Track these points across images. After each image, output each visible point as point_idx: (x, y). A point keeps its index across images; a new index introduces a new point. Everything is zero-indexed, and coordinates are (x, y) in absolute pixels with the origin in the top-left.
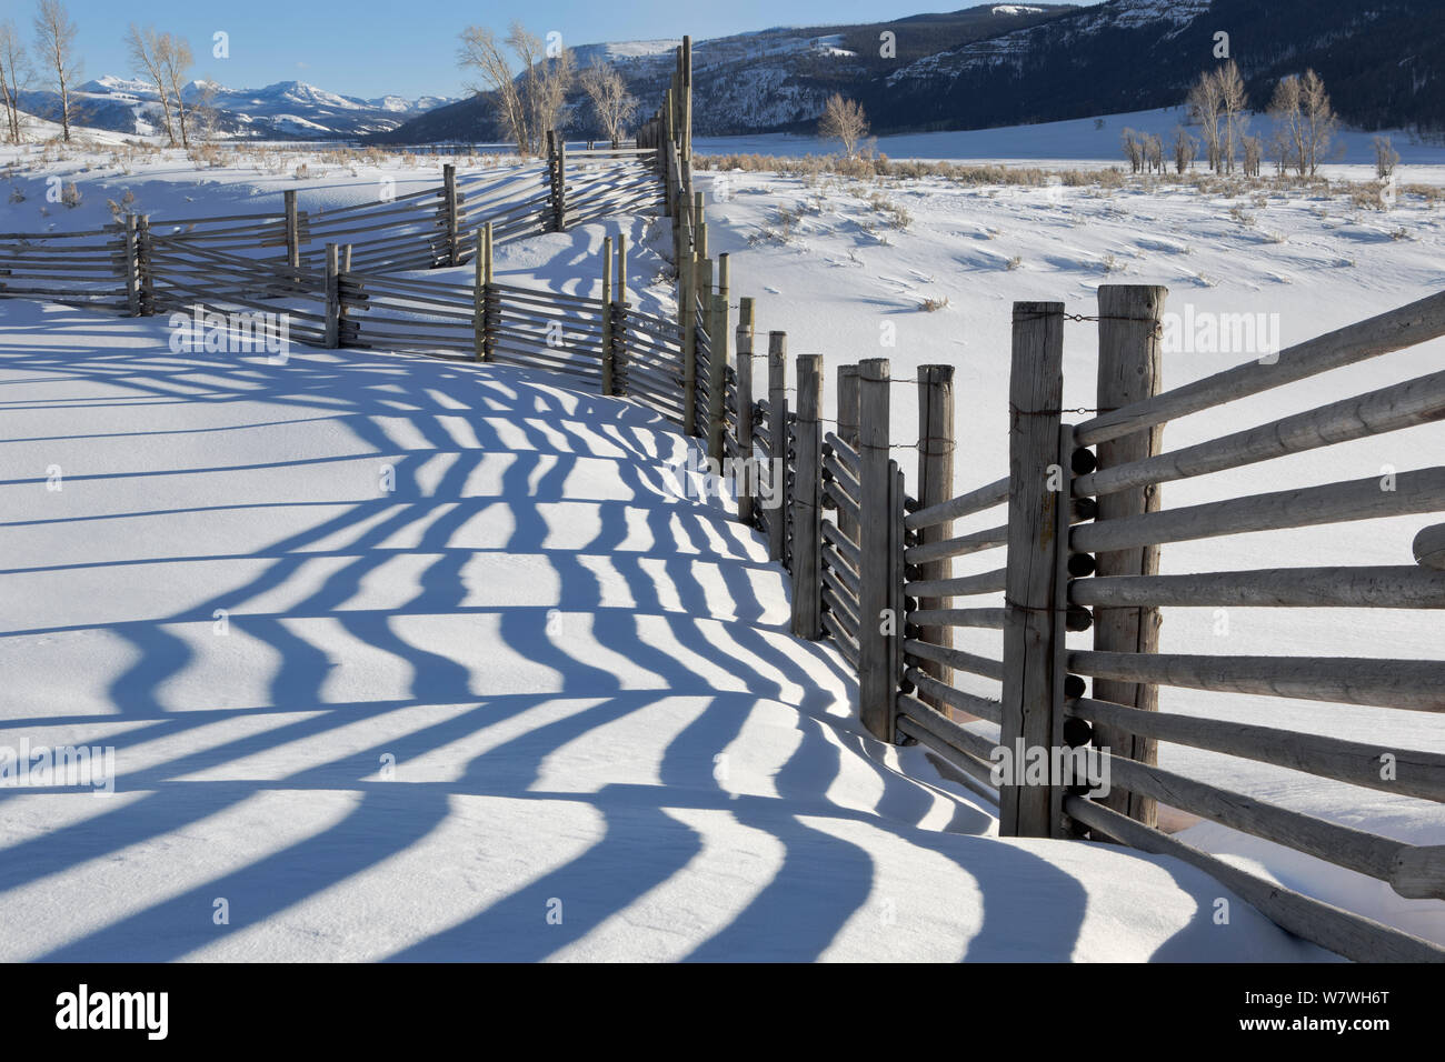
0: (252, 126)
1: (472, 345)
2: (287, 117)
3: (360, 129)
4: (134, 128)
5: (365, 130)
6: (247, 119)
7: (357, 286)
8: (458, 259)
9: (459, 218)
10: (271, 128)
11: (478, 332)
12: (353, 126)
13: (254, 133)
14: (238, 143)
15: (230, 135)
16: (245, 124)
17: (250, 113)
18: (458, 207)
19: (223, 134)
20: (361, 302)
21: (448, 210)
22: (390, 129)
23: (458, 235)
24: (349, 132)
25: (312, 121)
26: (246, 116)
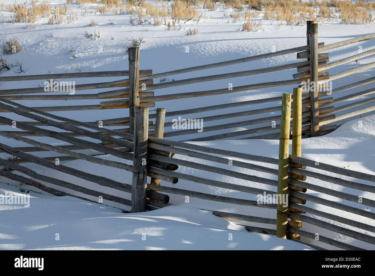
1: (273, 227)
7: (166, 154)
8: (318, 129)
9: (320, 82)
11: (280, 214)
18: (320, 70)
21: (308, 72)
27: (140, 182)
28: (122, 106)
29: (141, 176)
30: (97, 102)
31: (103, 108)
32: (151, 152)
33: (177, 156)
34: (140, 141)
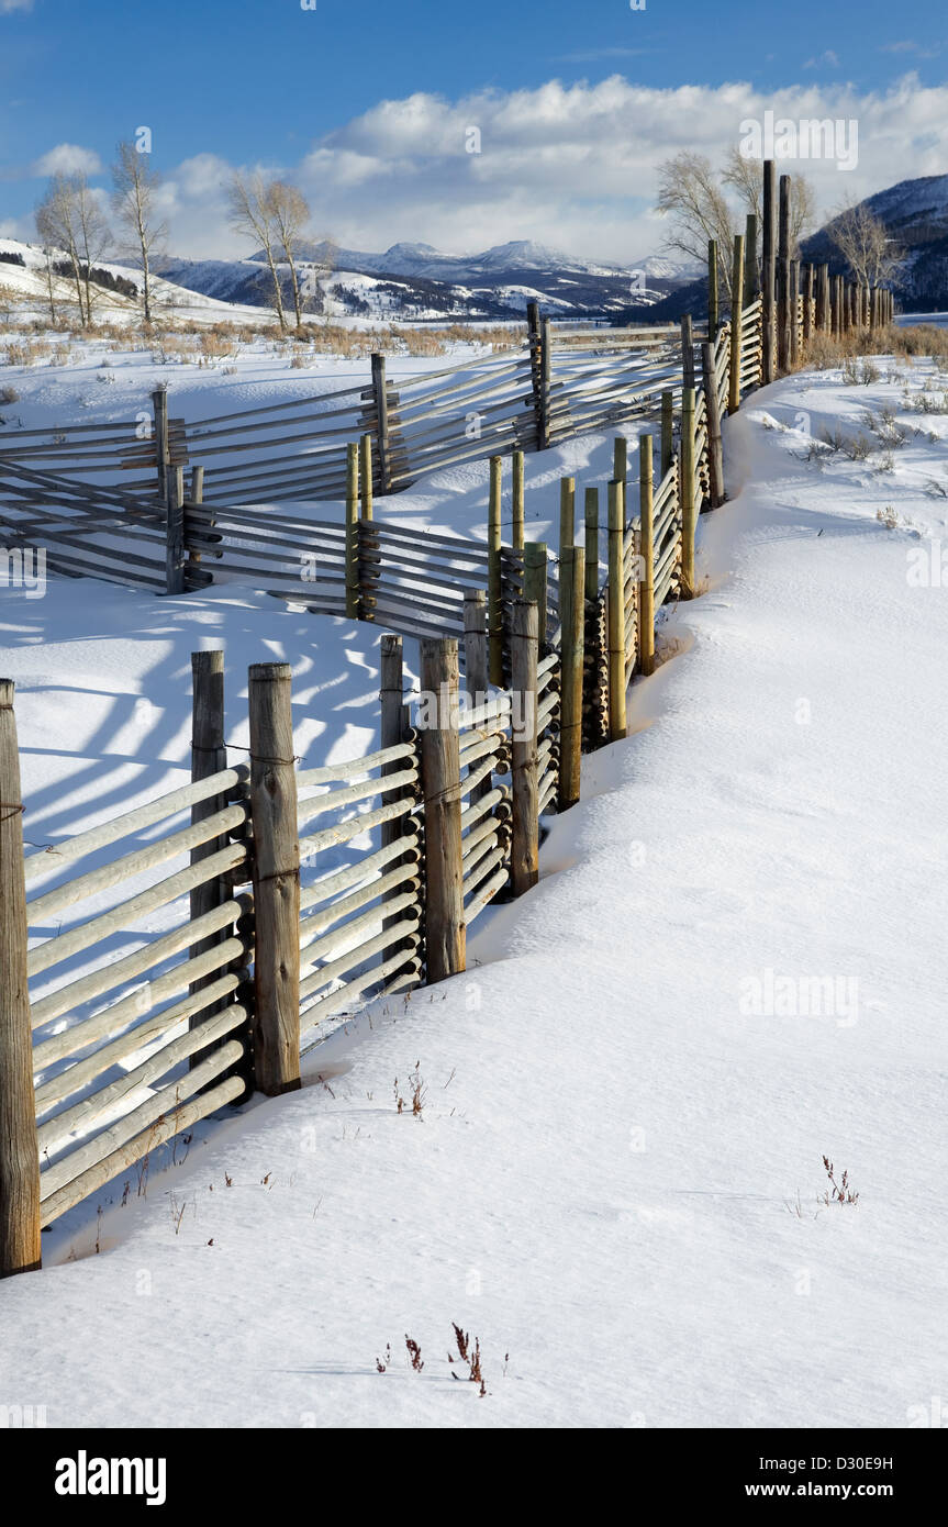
0: (471, 303)
2: (516, 288)
3: (612, 304)
4: (321, 307)
5: (618, 304)
6: (465, 293)
7: (207, 523)
8: (389, 486)
9: (390, 429)
10: (495, 303)
11: (349, 590)
12: (603, 299)
13: (474, 312)
14: (451, 324)
15: (442, 315)
16: (460, 299)
17: (469, 284)
18: (389, 413)
19: (433, 313)
20: (210, 545)
21: (376, 417)
22: (651, 303)
23: (388, 451)
24: (597, 307)
25: (549, 293)
26: (464, 288)
27: (176, 558)
28: (149, 465)
29: (177, 550)
30: (118, 460)
31: (125, 468)
32: (188, 520)
33: (220, 525)
34: (174, 507)
